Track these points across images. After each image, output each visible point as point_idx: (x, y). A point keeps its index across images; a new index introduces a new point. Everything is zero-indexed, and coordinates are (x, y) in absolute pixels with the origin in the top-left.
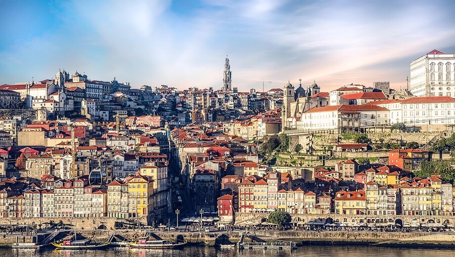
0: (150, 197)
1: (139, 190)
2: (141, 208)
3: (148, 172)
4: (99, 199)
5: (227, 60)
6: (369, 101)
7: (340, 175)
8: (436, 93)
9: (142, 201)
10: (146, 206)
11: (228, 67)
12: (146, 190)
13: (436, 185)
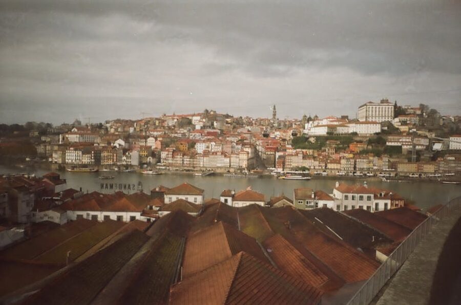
0: (248, 160)
1: (244, 157)
2: (244, 164)
3: (247, 150)
4: (227, 160)
5: (275, 106)
6: (340, 123)
7: (328, 153)
8: (370, 120)
9: (245, 161)
10: (246, 163)
11: (275, 109)
12: (246, 157)
13: (371, 158)
